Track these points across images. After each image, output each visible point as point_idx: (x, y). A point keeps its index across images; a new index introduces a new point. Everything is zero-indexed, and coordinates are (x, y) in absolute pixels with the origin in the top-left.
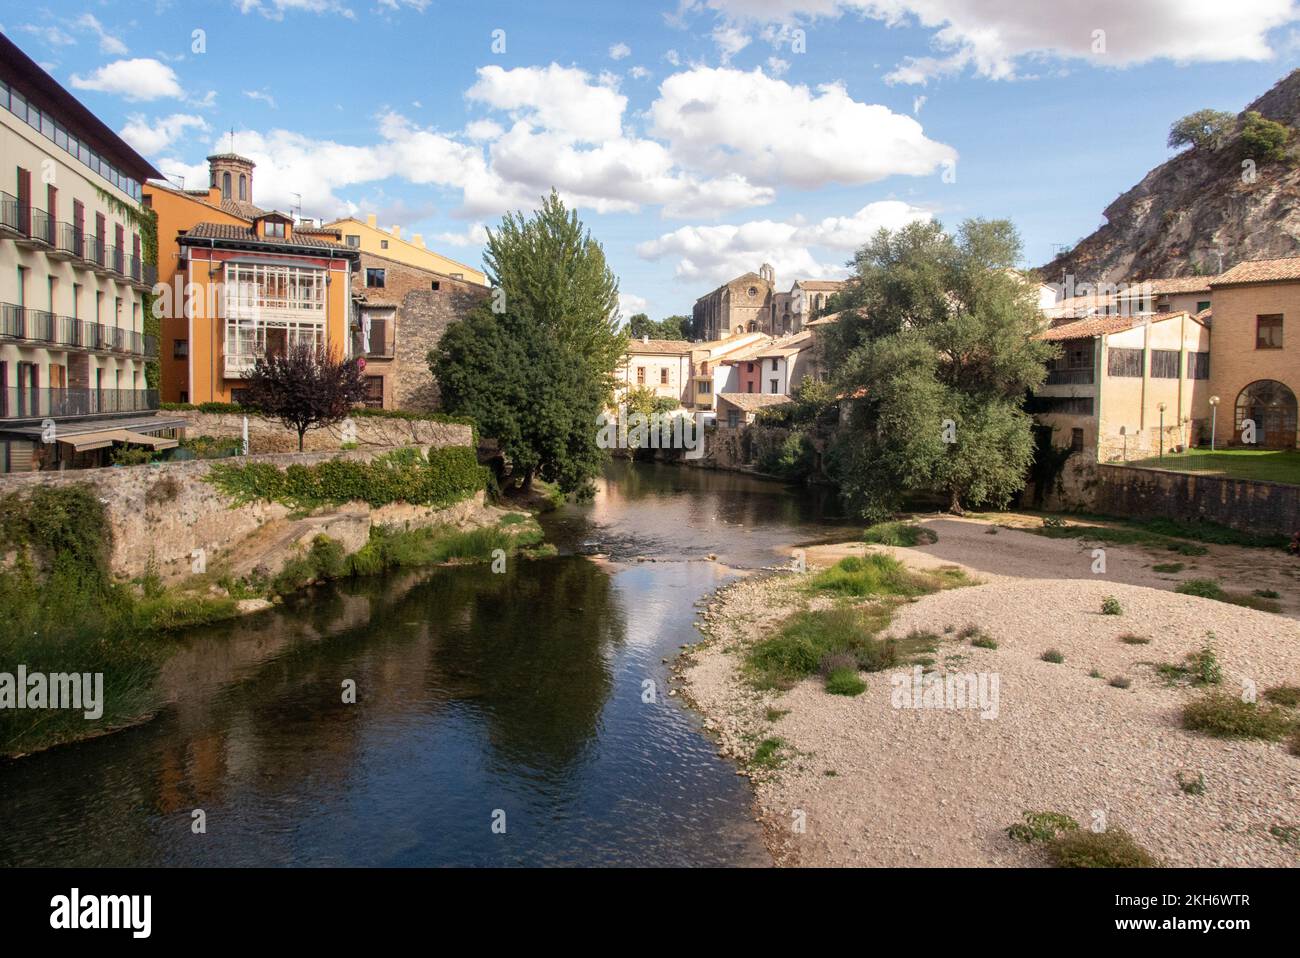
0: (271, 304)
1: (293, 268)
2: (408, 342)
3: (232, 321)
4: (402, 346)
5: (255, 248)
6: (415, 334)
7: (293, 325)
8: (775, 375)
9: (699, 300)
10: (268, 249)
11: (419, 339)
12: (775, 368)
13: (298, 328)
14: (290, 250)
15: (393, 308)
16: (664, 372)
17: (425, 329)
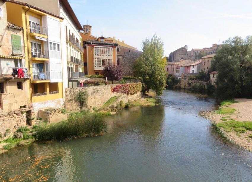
0: (103, 55)
1: (106, 48)
2: (124, 63)
3: (96, 59)
4: (123, 63)
5: (99, 44)
6: (125, 61)
7: (107, 59)
8: (193, 69)
9: (171, 53)
10: (101, 44)
11: (126, 62)
12: (193, 67)
13: (107, 60)
14: (106, 44)
15: (122, 56)
16: (168, 68)
17: (128, 60)
